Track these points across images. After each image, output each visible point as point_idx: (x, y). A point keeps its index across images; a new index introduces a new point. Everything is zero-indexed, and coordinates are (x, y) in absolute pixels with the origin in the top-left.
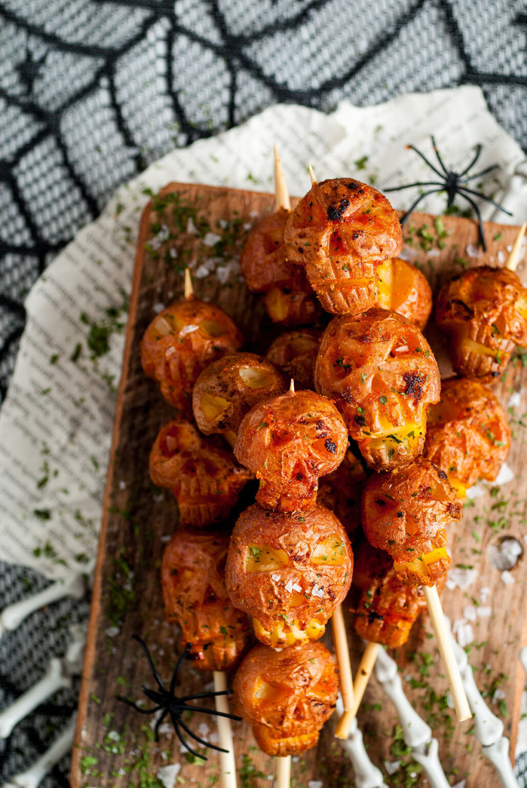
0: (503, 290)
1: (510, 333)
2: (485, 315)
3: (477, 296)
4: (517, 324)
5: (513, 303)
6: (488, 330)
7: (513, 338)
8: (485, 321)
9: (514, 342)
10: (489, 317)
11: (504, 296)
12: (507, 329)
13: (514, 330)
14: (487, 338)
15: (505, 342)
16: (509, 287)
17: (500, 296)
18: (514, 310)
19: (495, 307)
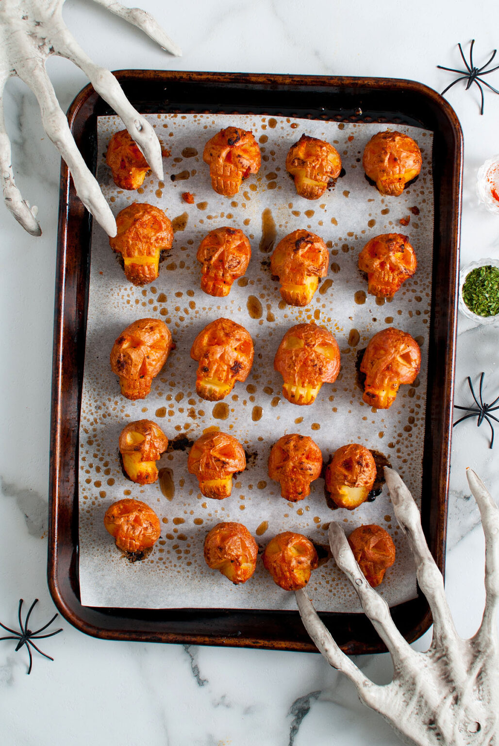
0: (321, 150)
1: (327, 172)
2: (314, 165)
3: (308, 155)
4: (330, 167)
5: (327, 156)
6: (315, 172)
7: (329, 174)
8: (314, 167)
9: (329, 176)
10: (315, 166)
11: (322, 153)
12: (325, 170)
13: (329, 170)
14: (315, 176)
15: (324, 177)
16: (324, 148)
17: (320, 154)
18: (327, 160)
19: (318, 160)
